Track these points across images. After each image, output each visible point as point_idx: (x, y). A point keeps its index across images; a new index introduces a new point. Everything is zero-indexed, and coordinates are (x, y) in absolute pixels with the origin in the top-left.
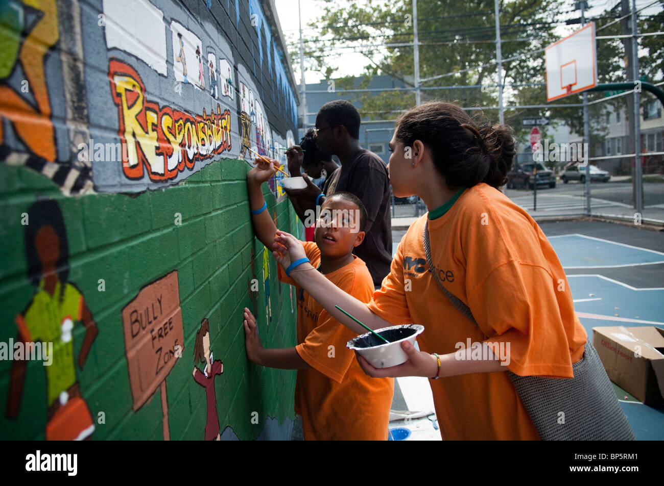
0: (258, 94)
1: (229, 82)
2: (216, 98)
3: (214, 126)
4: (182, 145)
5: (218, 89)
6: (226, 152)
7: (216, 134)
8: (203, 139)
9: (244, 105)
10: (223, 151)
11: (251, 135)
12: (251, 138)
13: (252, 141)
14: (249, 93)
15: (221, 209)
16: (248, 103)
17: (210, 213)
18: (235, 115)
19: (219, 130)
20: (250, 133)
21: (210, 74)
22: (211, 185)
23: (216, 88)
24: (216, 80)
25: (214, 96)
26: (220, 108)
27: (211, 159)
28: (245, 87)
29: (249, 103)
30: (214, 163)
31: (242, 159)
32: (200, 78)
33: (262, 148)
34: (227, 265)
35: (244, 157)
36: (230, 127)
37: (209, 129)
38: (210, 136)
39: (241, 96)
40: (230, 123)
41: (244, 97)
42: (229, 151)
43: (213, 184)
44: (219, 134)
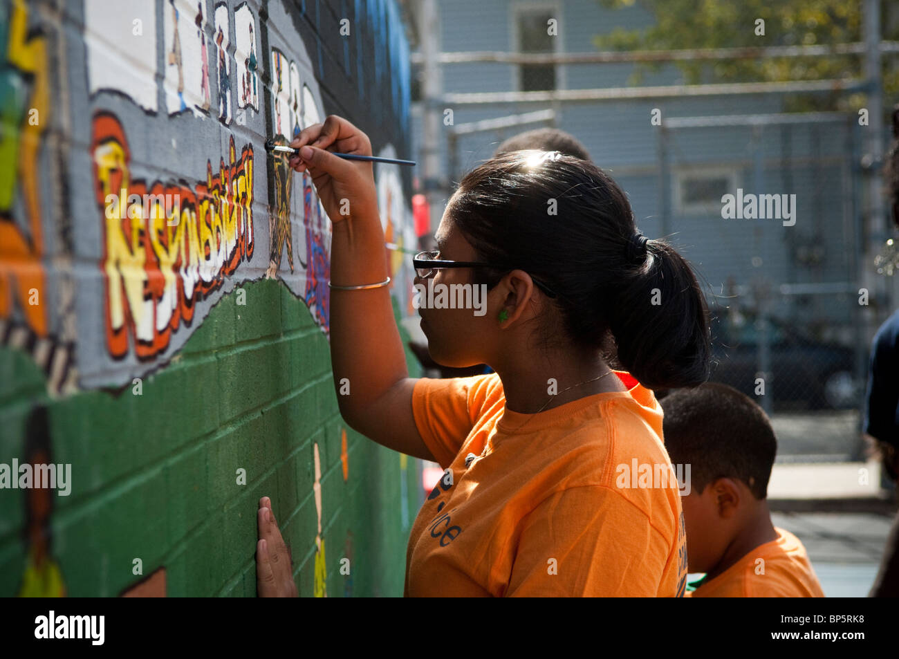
0: (309, 63)
1: (251, 64)
2: (227, 122)
3: (224, 200)
4: (176, 268)
5: (231, 96)
6: (244, 264)
7: (228, 220)
8: (207, 244)
9: (279, 115)
10: (239, 263)
11: (292, 198)
12: (292, 210)
13: (295, 216)
14: (291, 69)
15: (232, 422)
16: (286, 104)
17: (213, 432)
18: (261, 152)
19: (234, 207)
20: (290, 193)
21: (218, 66)
22: (218, 358)
23: (228, 94)
24: (228, 72)
25: (223, 120)
26: (235, 150)
27: (219, 290)
28: (282, 58)
29: (289, 101)
30: (224, 299)
31: (274, 277)
32: (203, 86)
33: (316, 230)
34: (241, 576)
35: (278, 269)
36: (252, 192)
37: (217, 212)
38: (218, 230)
39: (273, 90)
40: (253, 179)
41: (280, 90)
42: (249, 258)
43: (220, 356)
44: (233, 218)
